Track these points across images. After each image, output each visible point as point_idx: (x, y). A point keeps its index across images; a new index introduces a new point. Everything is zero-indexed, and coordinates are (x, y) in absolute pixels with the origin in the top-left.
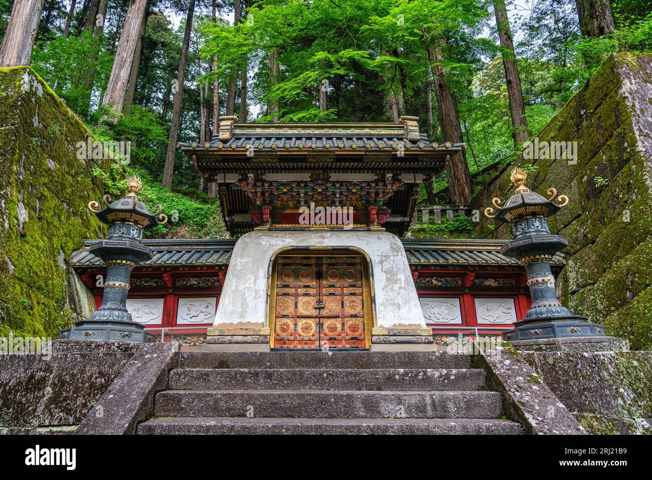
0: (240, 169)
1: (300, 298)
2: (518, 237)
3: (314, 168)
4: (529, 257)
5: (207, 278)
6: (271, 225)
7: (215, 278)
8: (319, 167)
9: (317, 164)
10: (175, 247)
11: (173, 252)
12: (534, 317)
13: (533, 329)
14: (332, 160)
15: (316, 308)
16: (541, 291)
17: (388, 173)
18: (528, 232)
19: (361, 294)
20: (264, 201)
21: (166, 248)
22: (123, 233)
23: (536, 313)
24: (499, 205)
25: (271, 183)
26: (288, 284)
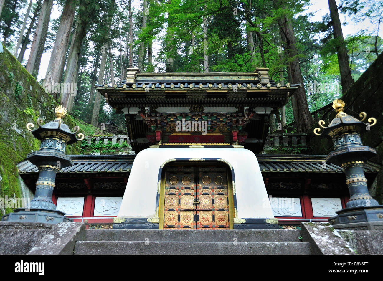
0: (139, 104)
1: (182, 197)
2: (339, 148)
3: (192, 103)
4: (347, 163)
5: (116, 183)
6: (162, 143)
7: (121, 183)
8: (195, 102)
9: (194, 99)
10: (93, 161)
11: (92, 164)
12: (352, 206)
13: (350, 215)
14: (204, 97)
15: (194, 204)
16: (357, 188)
17: (245, 106)
18: (345, 145)
19: (227, 194)
20: (157, 126)
21: (87, 161)
22: (51, 146)
23: (353, 204)
24: (324, 125)
25: (161, 114)
26: (174, 186)
